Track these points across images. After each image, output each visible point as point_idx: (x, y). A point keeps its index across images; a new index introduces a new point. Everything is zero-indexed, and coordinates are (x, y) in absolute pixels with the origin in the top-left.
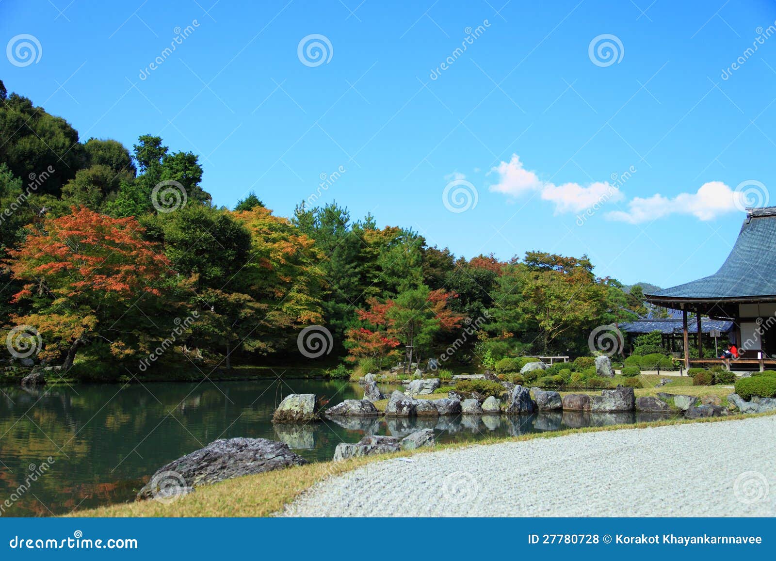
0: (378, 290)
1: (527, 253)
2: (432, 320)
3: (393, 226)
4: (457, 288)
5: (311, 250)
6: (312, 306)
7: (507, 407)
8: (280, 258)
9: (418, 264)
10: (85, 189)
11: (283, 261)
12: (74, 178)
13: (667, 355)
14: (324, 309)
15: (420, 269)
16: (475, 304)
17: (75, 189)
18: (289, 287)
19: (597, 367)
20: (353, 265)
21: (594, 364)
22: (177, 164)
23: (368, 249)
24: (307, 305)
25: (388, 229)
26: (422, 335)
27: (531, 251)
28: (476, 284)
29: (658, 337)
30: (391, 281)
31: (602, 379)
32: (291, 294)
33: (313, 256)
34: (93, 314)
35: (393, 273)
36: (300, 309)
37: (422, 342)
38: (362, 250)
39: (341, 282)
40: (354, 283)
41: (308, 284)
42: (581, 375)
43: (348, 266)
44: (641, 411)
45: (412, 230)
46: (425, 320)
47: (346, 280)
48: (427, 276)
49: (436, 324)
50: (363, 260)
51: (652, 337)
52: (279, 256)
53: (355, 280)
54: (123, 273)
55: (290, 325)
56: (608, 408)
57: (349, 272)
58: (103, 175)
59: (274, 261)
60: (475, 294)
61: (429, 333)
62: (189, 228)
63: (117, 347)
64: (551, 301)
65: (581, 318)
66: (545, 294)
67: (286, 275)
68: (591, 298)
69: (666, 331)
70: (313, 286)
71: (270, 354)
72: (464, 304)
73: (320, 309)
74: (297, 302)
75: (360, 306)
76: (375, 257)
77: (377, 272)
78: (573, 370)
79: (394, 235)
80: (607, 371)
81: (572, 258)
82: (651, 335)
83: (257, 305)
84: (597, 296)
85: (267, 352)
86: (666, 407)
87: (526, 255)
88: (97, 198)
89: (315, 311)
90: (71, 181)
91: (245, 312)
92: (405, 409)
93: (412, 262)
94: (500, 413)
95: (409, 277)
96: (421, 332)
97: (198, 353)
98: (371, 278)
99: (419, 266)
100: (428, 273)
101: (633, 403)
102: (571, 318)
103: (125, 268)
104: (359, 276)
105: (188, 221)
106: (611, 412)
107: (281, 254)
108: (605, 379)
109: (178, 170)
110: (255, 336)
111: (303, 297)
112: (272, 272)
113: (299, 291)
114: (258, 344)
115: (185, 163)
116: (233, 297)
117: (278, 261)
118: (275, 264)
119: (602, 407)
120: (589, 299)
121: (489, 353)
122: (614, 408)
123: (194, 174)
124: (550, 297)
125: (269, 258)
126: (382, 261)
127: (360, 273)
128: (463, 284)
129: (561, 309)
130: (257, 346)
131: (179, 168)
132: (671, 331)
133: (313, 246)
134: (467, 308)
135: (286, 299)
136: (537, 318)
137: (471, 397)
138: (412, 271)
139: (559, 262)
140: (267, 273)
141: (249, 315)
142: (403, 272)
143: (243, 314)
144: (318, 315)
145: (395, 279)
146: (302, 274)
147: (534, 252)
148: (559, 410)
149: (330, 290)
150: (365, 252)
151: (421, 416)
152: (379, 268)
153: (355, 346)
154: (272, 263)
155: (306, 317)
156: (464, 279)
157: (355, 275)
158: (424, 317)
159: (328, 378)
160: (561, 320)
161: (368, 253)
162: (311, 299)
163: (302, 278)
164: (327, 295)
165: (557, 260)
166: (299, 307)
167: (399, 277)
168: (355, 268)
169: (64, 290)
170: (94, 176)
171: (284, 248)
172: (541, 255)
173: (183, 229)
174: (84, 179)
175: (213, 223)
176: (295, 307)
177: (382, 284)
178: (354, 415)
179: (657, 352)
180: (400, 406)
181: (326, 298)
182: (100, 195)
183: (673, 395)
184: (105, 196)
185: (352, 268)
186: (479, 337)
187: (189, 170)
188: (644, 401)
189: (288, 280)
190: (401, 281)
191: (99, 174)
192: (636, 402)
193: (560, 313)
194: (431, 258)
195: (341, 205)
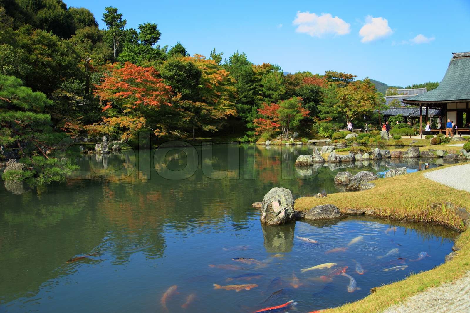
0: (261, 97)
1: (326, 72)
2: (299, 114)
3: (266, 63)
4: (302, 95)
5: (228, 77)
6: (231, 107)
7: (372, 157)
8: (216, 83)
9: (282, 84)
10: (83, 41)
11: (217, 85)
12: (75, 34)
13: (411, 128)
14: (237, 109)
15: (284, 86)
16: (311, 103)
17: (77, 41)
18: (219, 97)
19: (381, 136)
20: (249, 85)
21: (379, 134)
22: (147, 30)
23: (256, 76)
24: (229, 106)
25: (264, 64)
26: (295, 122)
27: (328, 71)
28: (311, 93)
29: (401, 117)
30: (268, 93)
31: (384, 141)
32: (222, 101)
33: (229, 80)
34: (143, 116)
35: (270, 89)
36: (226, 109)
37: (294, 125)
39: (244, 94)
40: (250, 94)
41: (229, 96)
42: (374, 139)
43: (247, 86)
44: (422, 157)
45: (279, 65)
46: (296, 114)
47: (246, 93)
48: (287, 90)
49: (302, 116)
50: (253, 82)
51: (397, 118)
52: (215, 82)
53: (250, 92)
54: (155, 96)
55: (223, 117)
56: (410, 156)
57: (248, 89)
58: (92, 33)
59: (212, 84)
60: (311, 98)
61: (298, 121)
62: (173, 70)
63: (157, 132)
64: (351, 102)
65: (367, 110)
66: (348, 98)
67: (218, 92)
68: (370, 99)
69: (405, 115)
70: (232, 97)
71: (216, 132)
72: (305, 104)
73: (235, 108)
74: (224, 105)
75: (254, 106)
76: (260, 80)
77: (261, 88)
78: (370, 137)
79: (268, 69)
80: (386, 137)
81: (350, 74)
82: (397, 117)
83: (208, 108)
84: (373, 98)
85: (215, 131)
86: (433, 155)
87: (325, 73)
88: (90, 46)
89: (233, 109)
90: (73, 36)
91: (203, 112)
92: (338, 159)
93: (280, 83)
94: (370, 159)
95: (278, 91)
96: (294, 120)
98: (258, 91)
99: (283, 85)
100: (287, 88)
102: (362, 110)
103: (155, 93)
104: (253, 91)
105: (172, 66)
106: (411, 158)
107: (216, 81)
108: (385, 141)
109: (148, 34)
110: (208, 124)
111: (227, 102)
112: (211, 90)
113: (225, 99)
114: (210, 127)
115: (151, 30)
116: (197, 104)
117: (215, 85)
118: (213, 86)
119: (408, 156)
120: (369, 100)
121: (321, 129)
122: (412, 156)
123: (157, 35)
124: (350, 99)
125: (209, 82)
126: (263, 82)
127: (253, 89)
128: (305, 93)
129: (356, 106)
130: (210, 128)
131: (148, 32)
132: (408, 114)
133: (228, 75)
134: (307, 105)
135: (219, 103)
136: (344, 110)
137: (358, 154)
138: (279, 87)
139: (343, 77)
140: (209, 91)
141: (206, 113)
142: (275, 88)
143: (202, 112)
144: (235, 111)
145: (271, 92)
146: (225, 90)
147: (329, 71)
148: (389, 157)
149: (239, 98)
150: (254, 78)
151: (343, 162)
152: (262, 86)
153: (257, 127)
154: (211, 85)
155: (229, 113)
156: (305, 91)
157: (250, 90)
159: (240, 143)
160: (357, 111)
161: (256, 78)
162: (231, 103)
163: (225, 93)
164: (237, 100)
165: (342, 75)
166: (226, 108)
167: (273, 90)
168: (250, 86)
169: (129, 105)
170: (87, 33)
171: (217, 78)
172: (334, 73)
173: (170, 70)
174: (81, 35)
175: (184, 67)
176: (224, 108)
177: (264, 95)
178: (317, 162)
179: (406, 127)
180: (336, 158)
181: (238, 102)
182: (92, 44)
183: (436, 150)
184: (94, 44)
185: (249, 86)
186: (315, 120)
187: (153, 33)
188: (424, 153)
189: (219, 94)
190: (274, 93)
191: (90, 32)
192: (420, 153)
193: (356, 108)
194: (288, 80)
195: (240, 53)
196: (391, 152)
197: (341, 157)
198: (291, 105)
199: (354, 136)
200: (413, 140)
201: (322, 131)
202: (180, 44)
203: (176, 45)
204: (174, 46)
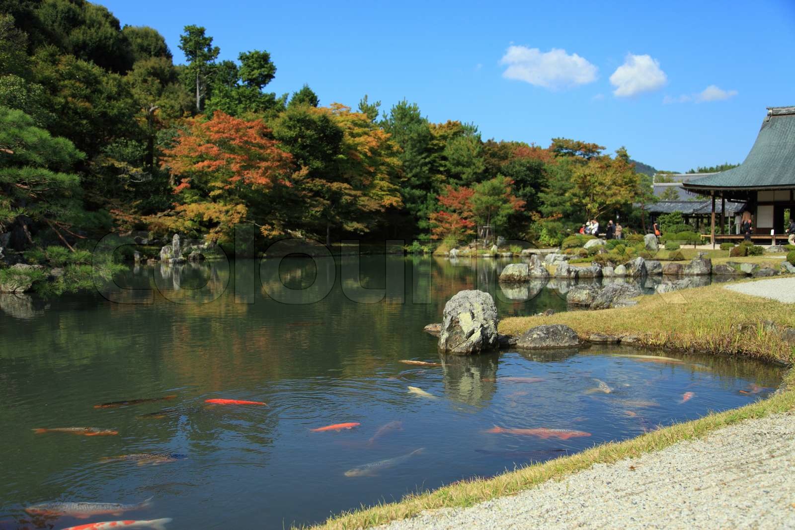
0: (443, 177)
1: (553, 140)
2: (507, 205)
3: (453, 120)
4: (512, 176)
5: (388, 143)
6: (392, 192)
7: (631, 271)
8: (367, 151)
9: (479, 155)
10: (145, 81)
11: (369, 154)
12: (132, 70)
13: (696, 232)
14: (403, 195)
15: (482, 160)
16: (528, 189)
17: (136, 80)
18: (373, 175)
19: (646, 243)
20: (423, 156)
21: (643, 241)
22: (253, 62)
23: (435, 142)
24: (389, 191)
25: (449, 123)
26: (500, 218)
27: (557, 138)
28: (528, 172)
29: (679, 216)
30: (454, 170)
32: (376, 182)
33: (389, 147)
34: (243, 203)
35: (458, 163)
36: (383, 195)
37: (499, 223)
38: (430, 143)
39: (414, 171)
40: (424, 172)
41: (389, 174)
42: (634, 249)
43: (419, 157)
44: (716, 274)
45: (474, 125)
46: (501, 205)
47: (417, 170)
48: (487, 165)
49: (511, 208)
50: (430, 151)
51: (673, 216)
52: (366, 149)
53: (425, 169)
54: (263, 169)
55: (379, 208)
56: (695, 272)
57: (421, 162)
58: (161, 67)
59: (361, 153)
60: (527, 181)
61: (506, 216)
62: (295, 127)
63: (265, 229)
64: (595, 187)
65: (623, 201)
66: (589, 181)
67: (370, 167)
68: (626, 184)
69: (685, 212)
70: (394, 175)
71: (366, 233)
72: (518, 189)
73: (398, 195)
74: (381, 189)
75: (432, 192)
76: (442, 148)
77: (443, 162)
78: (626, 245)
79: (457, 131)
80: (654, 245)
81: (594, 145)
82: (672, 215)
83: (353, 192)
84: (632, 182)
85: (364, 232)
86: (734, 271)
87: (552, 142)
88: (157, 90)
89: (395, 196)
90: (130, 72)
91: (345, 199)
92: (573, 273)
93: (475, 153)
94: (627, 276)
95: (473, 167)
96: (498, 215)
97: (298, 234)
98: (437, 167)
99: (481, 157)
100: (488, 163)
101: (711, 269)
102: (614, 201)
103: (264, 164)
104: (429, 166)
105: (294, 121)
106: (698, 275)
107: (367, 147)
108: (652, 252)
109: (254, 68)
110: (352, 220)
111: (385, 184)
112: (360, 163)
113: (382, 179)
114: (356, 225)
115: (260, 61)
116: (335, 186)
117: (365, 154)
118: (361, 156)
119: (692, 271)
120: (625, 185)
121: (544, 231)
122: (699, 272)
123: (269, 71)
124: (594, 183)
125: (356, 150)
126: (447, 152)
127: (429, 163)
128: (518, 172)
129: (604, 194)
130: (355, 226)
131: (255, 65)
132: (691, 211)
133: (389, 139)
134: (520, 193)
135: (373, 186)
136: (584, 201)
137: (607, 266)
138: (475, 161)
139: (582, 148)
140: (356, 164)
141: (349, 201)
142: (467, 162)
144: (398, 199)
145: (459, 168)
146: (383, 164)
147: (559, 138)
148: (660, 274)
149: (405, 177)
150: (433, 144)
151: (581, 278)
152: (444, 158)
153: (437, 227)
154: (359, 154)
155: (389, 202)
156: (518, 168)
157: (425, 164)
158: (501, 203)
159: (406, 253)
160: (605, 203)
161: (435, 145)
162: (391, 186)
163: (383, 168)
164: (403, 182)
165: (579, 146)
166: (383, 193)
167: (464, 166)
168: (425, 158)
169: (219, 184)
170: (153, 68)
171: (369, 142)
172: (567, 141)
173: (290, 128)
174: (143, 70)
175: (315, 123)
176: (379, 193)
177: (448, 173)
179: (688, 230)
181: (404, 185)
182: (160, 86)
183: (740, 263)
184: (163, 87)
185: (422, 158)
186: (533, 218)
187: (264, 67)
188: (719, 268)
189: (372, 170)
190: (465, 169)
191: (157, 66)
192: (713, 268)
193: (604, 197)
194: (489, 150)
195: (410, 103)
196: (663, 266)
197: (577, 269)
198: (494, 188)
199: (600, 243)
200: (700, 251)
201: (545, 235)
202: (308, 89)
203: (302, 89)
204: (299, 92)
